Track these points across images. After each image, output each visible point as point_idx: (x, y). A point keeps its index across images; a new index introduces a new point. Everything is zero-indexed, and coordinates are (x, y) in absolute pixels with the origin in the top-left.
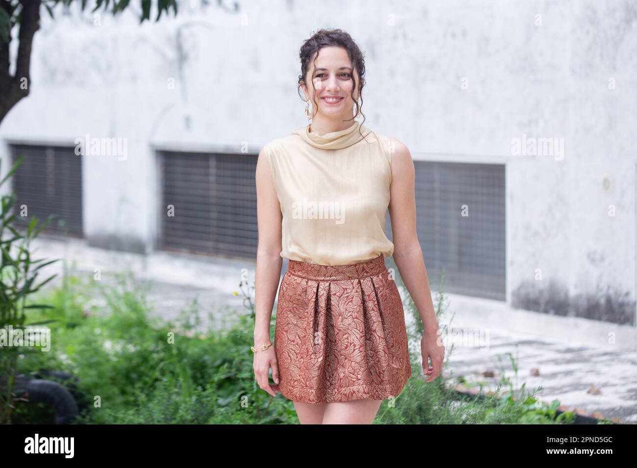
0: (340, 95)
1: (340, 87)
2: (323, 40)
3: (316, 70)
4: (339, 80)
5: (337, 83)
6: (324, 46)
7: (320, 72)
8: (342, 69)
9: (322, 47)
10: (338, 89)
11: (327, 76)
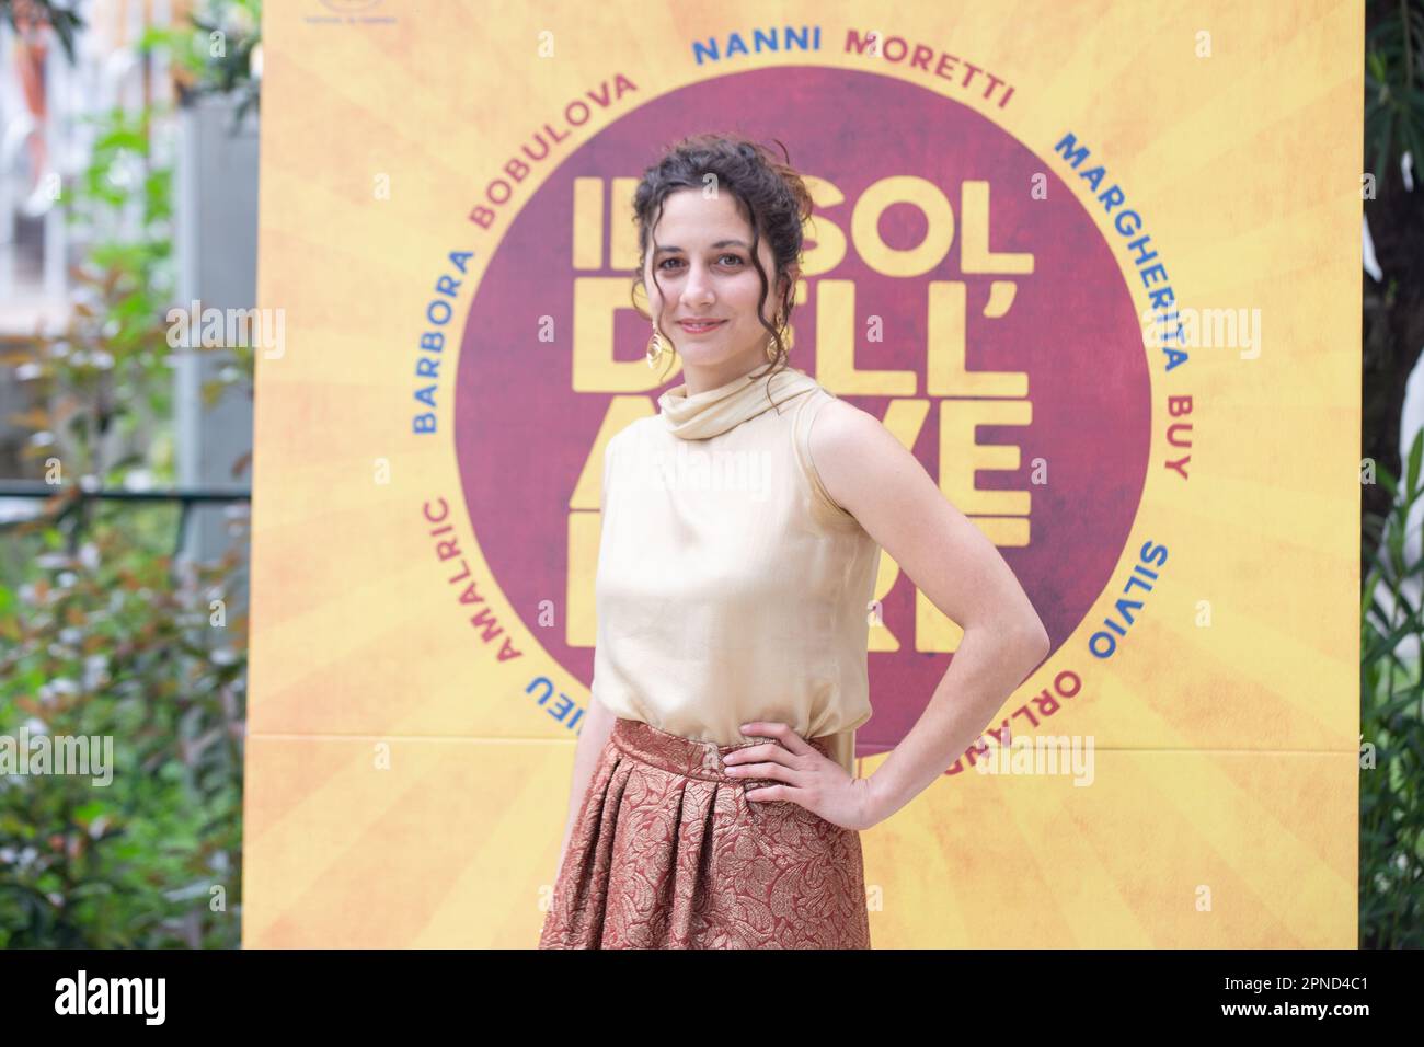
0: (717, 314)
1: (715, 294)
2: (675, 173)
3: (658, 251)
4: (713, 276)
5: (704, 282)
6: (678, 188)
7: (668, 255)
8: (721, 245)
9: (673, 192)
10: (710, 298)
11: (684, 265)
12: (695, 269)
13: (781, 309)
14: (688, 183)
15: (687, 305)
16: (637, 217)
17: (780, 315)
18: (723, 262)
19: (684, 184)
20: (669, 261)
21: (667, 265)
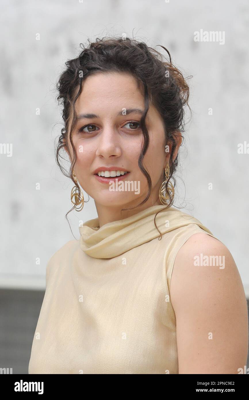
3: (77, 118)
10: (118, 152)
11: (99, 129)
12: (107, 131)
13: (168, 165)
14: (101, 68)
15: (101, 157)
16: (61, 97)
17: (168, 170)
18: (128, 126)
19: (98, 69)
20: (88, 126)
21: (86, 130)
